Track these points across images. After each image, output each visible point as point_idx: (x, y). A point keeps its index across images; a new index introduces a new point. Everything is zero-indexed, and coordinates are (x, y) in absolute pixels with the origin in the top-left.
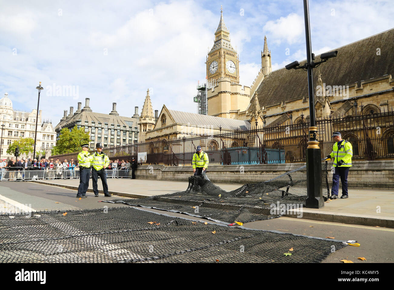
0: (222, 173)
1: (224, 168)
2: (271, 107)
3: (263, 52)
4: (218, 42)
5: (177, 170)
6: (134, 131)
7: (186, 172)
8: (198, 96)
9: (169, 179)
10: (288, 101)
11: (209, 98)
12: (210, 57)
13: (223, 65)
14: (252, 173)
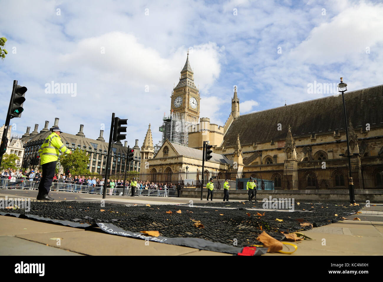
0: (263, 194)
3: (233, 98)
4: (183, 80)
6: (99, 153)
10: (260, 142)
12: (175, 92)
13: (187, 100)
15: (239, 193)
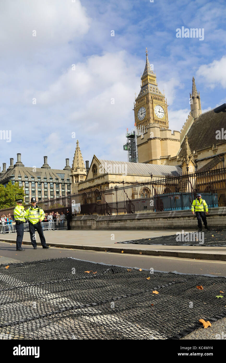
0: (155, 220)
1: (157, 215)
2: (202, 150)
3: (191, 94)
4: (144, 87)
5: (111, 219)
6: (67, 182)
7: (120, 220)
8: (128, 144)
9: (104, 228)
10: (220, 143)
11: (139, 145)
12: (138, 103)
13: (151, 110)
14: (185, 219)
15: (127, 220)
